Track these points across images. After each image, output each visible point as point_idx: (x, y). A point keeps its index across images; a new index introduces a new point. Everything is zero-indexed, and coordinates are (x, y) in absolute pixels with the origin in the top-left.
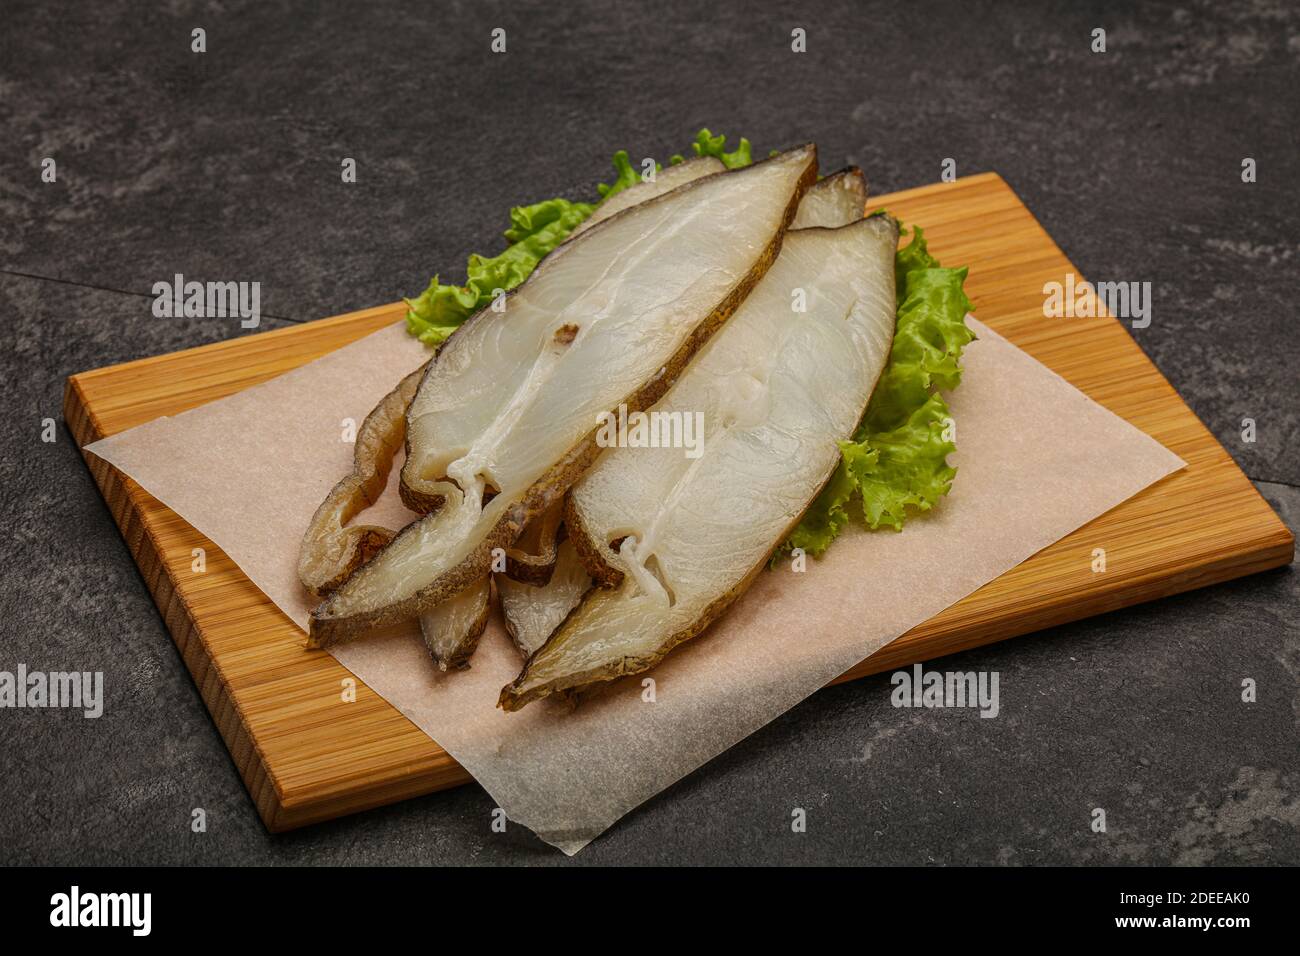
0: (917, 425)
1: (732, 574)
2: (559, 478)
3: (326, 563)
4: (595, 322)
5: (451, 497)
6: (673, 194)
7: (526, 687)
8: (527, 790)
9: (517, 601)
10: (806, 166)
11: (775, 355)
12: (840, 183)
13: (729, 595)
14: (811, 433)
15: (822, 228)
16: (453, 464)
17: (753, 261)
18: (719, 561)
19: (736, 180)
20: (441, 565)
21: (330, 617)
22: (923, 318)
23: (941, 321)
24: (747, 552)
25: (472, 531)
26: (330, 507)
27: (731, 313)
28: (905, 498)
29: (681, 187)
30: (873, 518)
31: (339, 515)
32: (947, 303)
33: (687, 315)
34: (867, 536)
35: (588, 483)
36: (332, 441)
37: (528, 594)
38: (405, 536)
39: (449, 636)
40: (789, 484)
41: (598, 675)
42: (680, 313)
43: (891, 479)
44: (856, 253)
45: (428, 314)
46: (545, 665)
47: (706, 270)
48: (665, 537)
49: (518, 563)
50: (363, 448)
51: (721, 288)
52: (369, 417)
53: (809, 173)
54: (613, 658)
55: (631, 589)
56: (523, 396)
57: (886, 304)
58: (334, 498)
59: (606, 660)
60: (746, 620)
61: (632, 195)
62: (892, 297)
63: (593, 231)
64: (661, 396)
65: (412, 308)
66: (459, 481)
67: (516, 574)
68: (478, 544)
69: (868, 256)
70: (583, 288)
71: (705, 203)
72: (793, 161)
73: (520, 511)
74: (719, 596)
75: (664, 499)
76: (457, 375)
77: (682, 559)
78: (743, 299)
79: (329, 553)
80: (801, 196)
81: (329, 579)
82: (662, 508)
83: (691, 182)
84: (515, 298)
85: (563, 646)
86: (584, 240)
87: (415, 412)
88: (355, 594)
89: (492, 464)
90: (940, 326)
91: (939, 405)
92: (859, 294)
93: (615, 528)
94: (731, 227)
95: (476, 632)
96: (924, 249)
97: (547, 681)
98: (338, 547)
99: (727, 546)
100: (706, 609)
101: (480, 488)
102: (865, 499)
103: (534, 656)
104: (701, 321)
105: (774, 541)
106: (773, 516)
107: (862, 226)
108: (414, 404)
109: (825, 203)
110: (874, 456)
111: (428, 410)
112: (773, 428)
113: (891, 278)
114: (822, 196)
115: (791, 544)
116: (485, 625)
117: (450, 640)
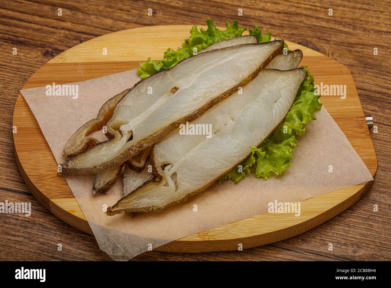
0: (284, 145)
1: (199, 185)
2: (150, 140)
3: (74, 147)
4: (183, 88)
5: (116, 137)
6: (232, 47)
7: (116, 209)
8: (109, 241)
9: (128, 176)
10: (277, 48)
11: (241, 112)
12: (292, 55)
13: (196, 192)
14: (245, 142)
15: (277, 70)
16: (122, 126)
17: (244, 79)
18: (197, 179)
19: (253, 48)
20: (105, 159)
21: (66, 167)
22: (299, 109)
23: (304, 111)
24: (207, 178)
25: (119, 150)
26: (83, 128)
27: (229, 96)
28: (271, 169)
29: (236, 46)
30: (258, 174)
31: (85, 132)
32: (309, 105)
33: (212, 94)
34: (255, 179)
35: (161, 143)
36: (97, 106)
37: (133, 174)
38: (99, 146)
39: (101, 182)
40: (230, 157)
41: (142, 210)
42: (211, 92)
43: (271, 161)
44: (287, 80)
45: (145, 69)
46: (125, 203)
47: (226, 78)
48: (181, 167)
49: (131, 164)
50: (102, 111)
51: (227, 87)
52: (109, 100)
53: (278, 51)
54: (148, 206)
55: (164, 183)
56: (153, 108)
57: (290, 100)
58: (86, 125)
59: (145, 206)
60: (202, 199)
61: (222, 44)
62: (293, 99)
63: (202, 54)
64: (194, 120)
65: (140, 67)
66: (122, 132)
67: (131, 167)
68: (117, 156)
69: (291, 82)
71: (238, 54)
72: (274, 45)
73: (135, 148)
74: (192, 192)
75: (185, 154)
76: (139, 94)
77: (185, 176)
78: (235, 91)
79: (76, 144)
80: (273, 58)
82: (183, 157)
83: (240, 45)
85: (133, 198)
86: (197, 57)
87: (120, 104)
88: (76, 162)
89: (134, 129)
90: (303, 113)
91: (293, 140)
92: (282, 95)
93: (165, 160)
94: (242, 65)
95: (110, 183)
96: (312, 83)
97: (123, 209)
98: (80, 143)
99: (201, 175)
100: (187, 195)
101: (129, 136)
102: (258, 167)
103: (122, 199)
104: (216, 97)
105: (218, 176)
106: (220, 167)
107: (293, 71)
108: (121, 101)
109: (284, 61)
110: (263, 153)
111: (124, 104)
112: (232, 137)
113: (296, 92)
114: (284, 58)
115: (227, 177)
116: (115, 181)
117: (100, 184)
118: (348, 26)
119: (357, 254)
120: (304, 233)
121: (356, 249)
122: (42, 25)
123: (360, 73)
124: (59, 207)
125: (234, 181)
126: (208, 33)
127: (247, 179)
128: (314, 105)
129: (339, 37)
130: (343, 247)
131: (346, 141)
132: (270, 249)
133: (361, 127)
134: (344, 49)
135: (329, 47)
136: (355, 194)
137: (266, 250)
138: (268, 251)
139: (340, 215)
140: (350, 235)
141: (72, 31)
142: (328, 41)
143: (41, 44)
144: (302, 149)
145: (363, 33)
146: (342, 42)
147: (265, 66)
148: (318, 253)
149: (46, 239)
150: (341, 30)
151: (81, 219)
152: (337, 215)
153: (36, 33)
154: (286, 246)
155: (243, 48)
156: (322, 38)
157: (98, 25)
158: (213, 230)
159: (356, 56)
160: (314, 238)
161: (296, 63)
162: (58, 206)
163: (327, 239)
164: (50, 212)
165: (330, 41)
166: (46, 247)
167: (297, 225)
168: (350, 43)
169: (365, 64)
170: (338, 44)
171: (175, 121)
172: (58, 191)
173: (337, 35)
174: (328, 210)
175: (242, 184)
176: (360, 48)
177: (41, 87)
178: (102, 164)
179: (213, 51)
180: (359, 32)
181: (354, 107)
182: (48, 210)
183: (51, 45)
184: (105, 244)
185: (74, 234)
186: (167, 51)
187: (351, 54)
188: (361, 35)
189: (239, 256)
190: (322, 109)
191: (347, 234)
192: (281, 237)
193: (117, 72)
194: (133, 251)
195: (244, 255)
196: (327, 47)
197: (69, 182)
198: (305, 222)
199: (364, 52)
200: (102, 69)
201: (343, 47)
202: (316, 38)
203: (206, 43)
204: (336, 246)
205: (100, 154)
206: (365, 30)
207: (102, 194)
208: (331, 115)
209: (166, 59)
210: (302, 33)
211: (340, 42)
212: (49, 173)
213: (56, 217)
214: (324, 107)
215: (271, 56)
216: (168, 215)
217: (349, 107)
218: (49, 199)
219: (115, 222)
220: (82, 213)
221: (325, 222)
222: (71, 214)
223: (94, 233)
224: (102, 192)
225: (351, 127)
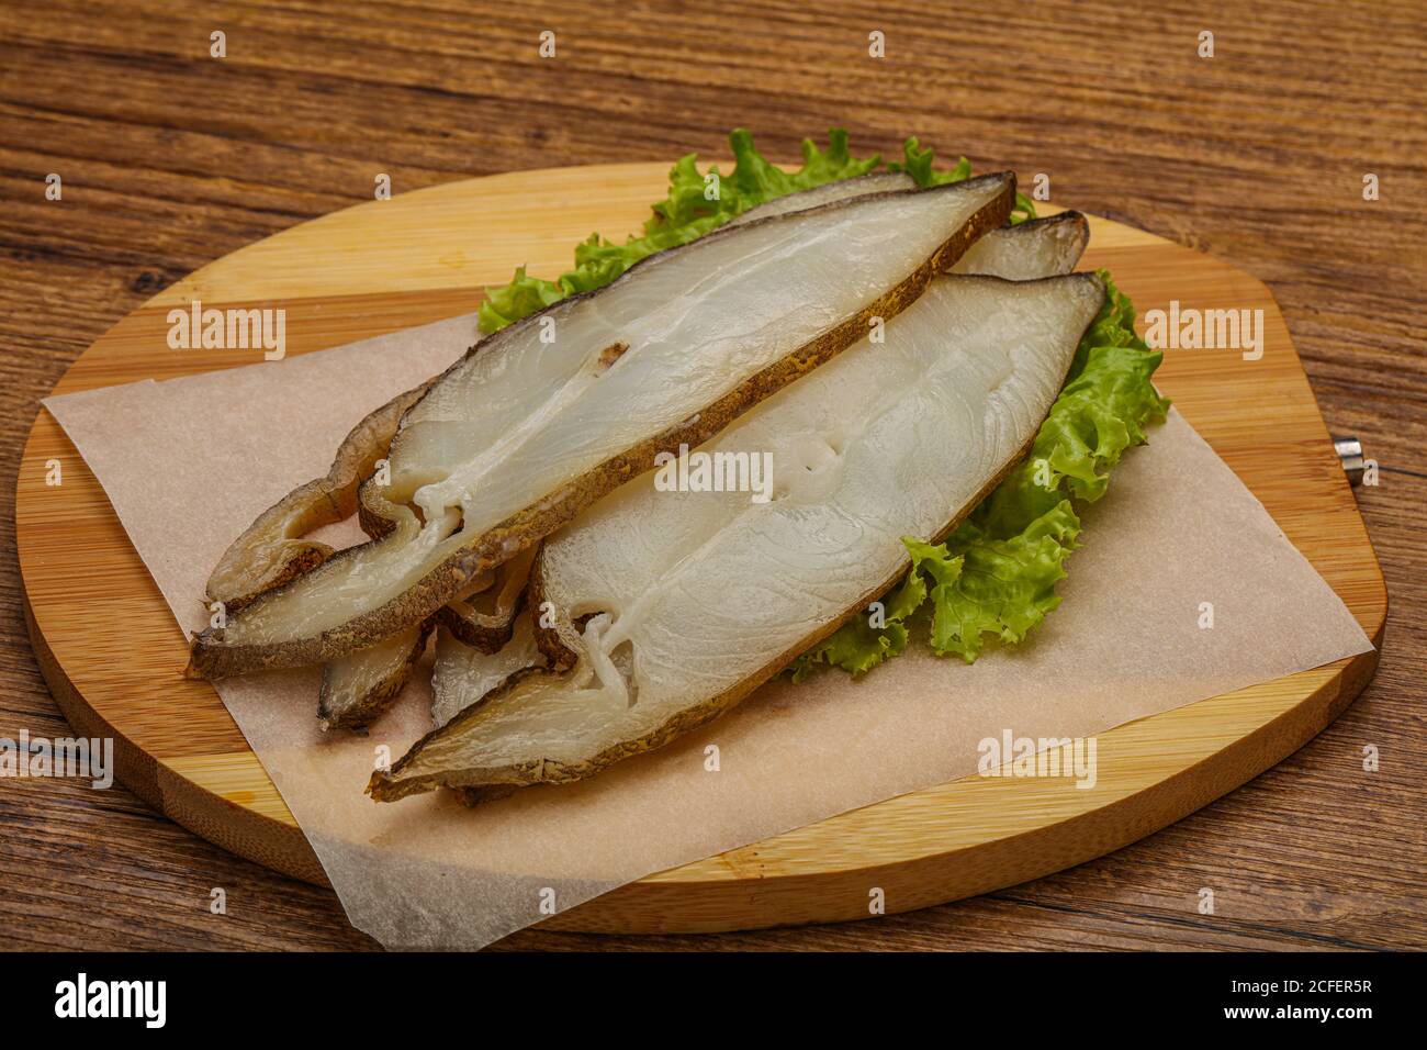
0: (1032, 538)
1: (719, 680)
2: (527, 526)
3: (244, 577)
4: (646, 344)
5: (403, 526)
6: (824, 209)
7: (407, 774)
8: (384, 893)
9: (452, 665)
10: (990, 199)
11: (867, 420)
12: (1051, 231)
13: (708, 707)
14: (883, 525)
15: (997, 278)
16: (422, 489)
17: (867, 302)
18: (708, 662)
19: (903, 203)
20: (362, 605)
21: (217, 643)
22: (1081, 408)
23: (1101, 413)
24: (746, 656)
25: (412, 571)
26: (280, 512)
27: (818, 363)
28: (988, 623)
29: (837, 202)
30: (940, 642)
31: (287, 524)
32: (1117, 393)
33: (754, 355)
34: (930, 662)
35: (569, 539)
36: (331, 439)
37: (470, 659)
38: (336, 562)
39: (348, 690)
40: (830, 582)
41: (504, 777)
42: (751, 351)
43: (986, 598)
44: (1033, 315)
45: (509, 309)
46: (438, 751)
47: (803, 304)
48: (649, 619)
49: (461, 620)
50: (350, 450)
51: (808, 330)
52: (373, 414)
53: (994, 208)
54: (528, 759)
55: (584, 676)
56: (533, 423)
57: (1047, 382)
58: (291, 501)
59: (517, 760)
61: (789, 203)
62: (1059, 376)
63: (713, 238)
65: (490, 302)
66: (425, 510)
67: (460, 631)
68: (406, 589)
69: (1049, 321)
70: (662, 302)
71: (848, 224)
72: (981, 191)
73: (470, 557)
74: (691, 706)
75: (661, 574)
76: (483, 382)
77: (661, 652)
78: (841, 348)
79: (255, 565)
80: (977, 235)
81: (241, 595)
82: (654, 584)
84: (587, 302)
85: (470, 732)
86: (697, 248)
87: (415, 417)
88: (254, 622)
89: (468, 497)
90: (1096, 420)
91: (1063, 515)
92: (1017, 366)
93: (588, 598)
94: (860, 257)
95: (383, 692)
96: (1127, 324)
97: (434, 772)
98: (266, 562)
99: (723, 645)
100: (672, 719)
101: (447, 522)
102: (936, 616)
103: (428, 738)
104: (768, 365)
105: (786, 648)
106: (796, 617)
107: (1055, 284)
108: (418, 407)
109: (1022, 250)
110: (955, 564)
111: (431, 417)
112: (835, 511)
113: (1069, 353)
114: (1021, 241)
115: (825, 656)
116: (402, 687)
117: (347, 696)
118: (1256, 153)
119: (1325, 915)
120: (1122, 851)
121: (1318, 895)
122: (126, 192)
123: (1307, 307)
124: (193, 785)
125: (848, 670)
126: (736, 181)
127: (899, 664)
128: (1138, 393)
129: (1224, 190)
130: (1272, 892)
131: (1265, 521)
132: (995, 911)
133: (1318, 473)
134: (1246, 228)
135: (1189, 223)
136: (1308, 701)
137: (981, 915)
138: (988, 916)
139: (1254, 784)
140: (1296, 851)
141: (237, 206)
142: (1186, 207)
143: (120, 255)
144: (1101, 556)
145: (1314, 173)
146: (1235, 208)
147: (950, 264)
148: (1178, 917)
149: (145, 907)
150: (1231, 169)
151: (277, 822)
152: (1244, 786)
153: (103, 220)
154: (1057, 899)
155: (866, 205)
156: (1161, 196)
157: (331, 185)
158: (773, 842)
159: (1292, 249)
160: (1161, 864)
161: (1065, 256)
162: (188, 782)
163: (1209, 868)
164: (161, 811)
165: (1192, 204)
166: (147, 934)
167: (1094, 814)
168: (1265, 210)
169: (1323, 277)
170: (1220, 213)
171: (618, 452)
172: (185, 730)
173: (1219, 185)
174: (1208, 760)
175: (881, 679)
176: (1305, 224)
177: (119, 387)
178: (352, 622)
179: (752, 225)
180: (1299, 170)
181: (1289, 410)
182: (152, 808)
183: (157, 256)
184: (368, 906)
185: (254, 885)
186: (586, 243)
187: (1273, 244)
188: (1305, 181)
189: (880, 937)
190: (1169, 420)
191: (1284, 849)
192: (1037, 862)
193: (404, 326)
194: (477, 928)
195: (898, 934)
196: (1184, 226)
197: (230, 697)
198: (1123, 801)
199: (1319, 235)
200: (349, 318)
201: (1242, 223)
202: (1140, 197)
203: (731, 209)
204: (1243, 892)
205: (342, 588)
206: (1320, 163)
207: (352, 735)
208: (1206, 440)
209: (583, 269)
210: (1089, 181)
211: (1227, 207)
212: (154, 671)
213: (186, 831)
214: (1177, 413)
215: (971, 227)
216: (603, 797)
217: (1270, 411)
218: (155, 761)
219: (405, 827)
220: (280, 802)
221: (1200, 810)
222: (240, 809)
223: (326, 869)
224: (355, 728)
225: (1282, 477)
